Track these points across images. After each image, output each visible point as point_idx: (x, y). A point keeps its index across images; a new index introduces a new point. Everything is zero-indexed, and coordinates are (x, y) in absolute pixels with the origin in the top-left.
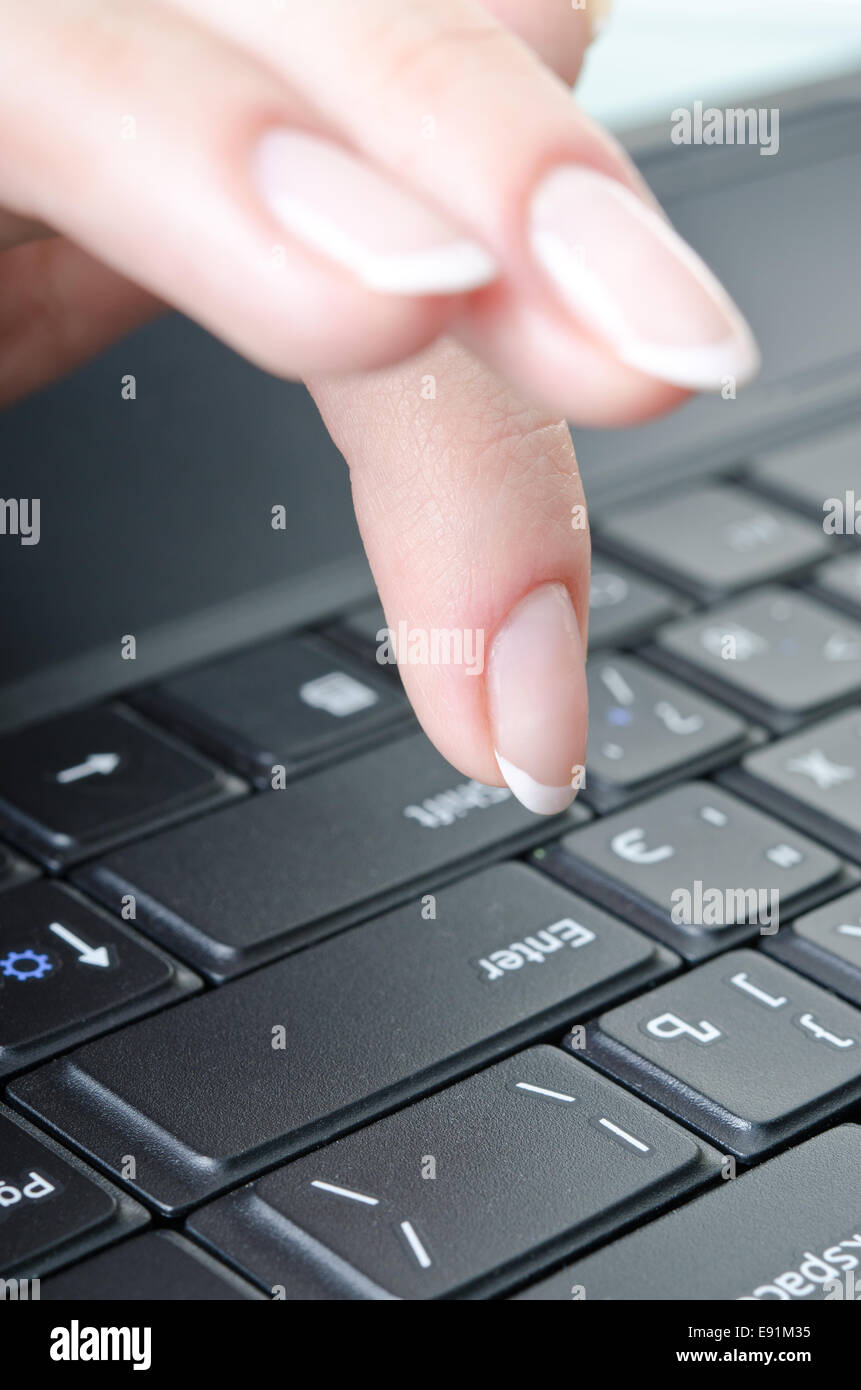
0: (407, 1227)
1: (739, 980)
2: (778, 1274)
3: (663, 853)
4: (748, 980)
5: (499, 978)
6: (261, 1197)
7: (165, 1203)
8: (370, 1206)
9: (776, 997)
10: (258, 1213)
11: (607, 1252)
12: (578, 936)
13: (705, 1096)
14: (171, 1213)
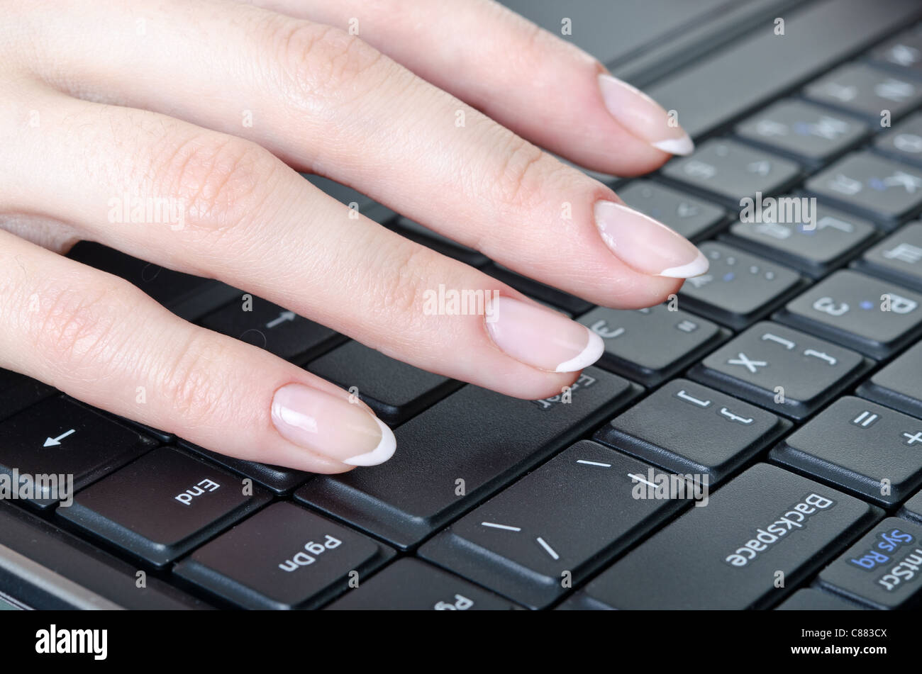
0: (540, 540)
1: (681, 394)
2: (747, 542)
3: (619, 331)
4: (686, 394)
5: (549, 406)
6: (456, 534)
7: (403, 544)
8: (517, 532)
9: (704, 401)
10: (457, 542)
11: (651, 541)
12: (587, 380)
13: (680, 456)
14: (407, 549)
